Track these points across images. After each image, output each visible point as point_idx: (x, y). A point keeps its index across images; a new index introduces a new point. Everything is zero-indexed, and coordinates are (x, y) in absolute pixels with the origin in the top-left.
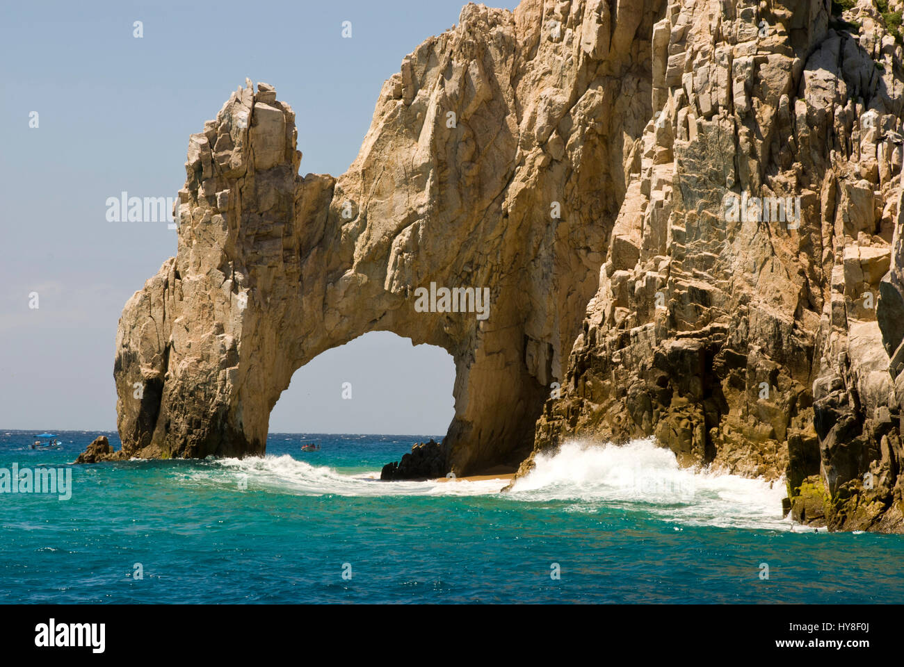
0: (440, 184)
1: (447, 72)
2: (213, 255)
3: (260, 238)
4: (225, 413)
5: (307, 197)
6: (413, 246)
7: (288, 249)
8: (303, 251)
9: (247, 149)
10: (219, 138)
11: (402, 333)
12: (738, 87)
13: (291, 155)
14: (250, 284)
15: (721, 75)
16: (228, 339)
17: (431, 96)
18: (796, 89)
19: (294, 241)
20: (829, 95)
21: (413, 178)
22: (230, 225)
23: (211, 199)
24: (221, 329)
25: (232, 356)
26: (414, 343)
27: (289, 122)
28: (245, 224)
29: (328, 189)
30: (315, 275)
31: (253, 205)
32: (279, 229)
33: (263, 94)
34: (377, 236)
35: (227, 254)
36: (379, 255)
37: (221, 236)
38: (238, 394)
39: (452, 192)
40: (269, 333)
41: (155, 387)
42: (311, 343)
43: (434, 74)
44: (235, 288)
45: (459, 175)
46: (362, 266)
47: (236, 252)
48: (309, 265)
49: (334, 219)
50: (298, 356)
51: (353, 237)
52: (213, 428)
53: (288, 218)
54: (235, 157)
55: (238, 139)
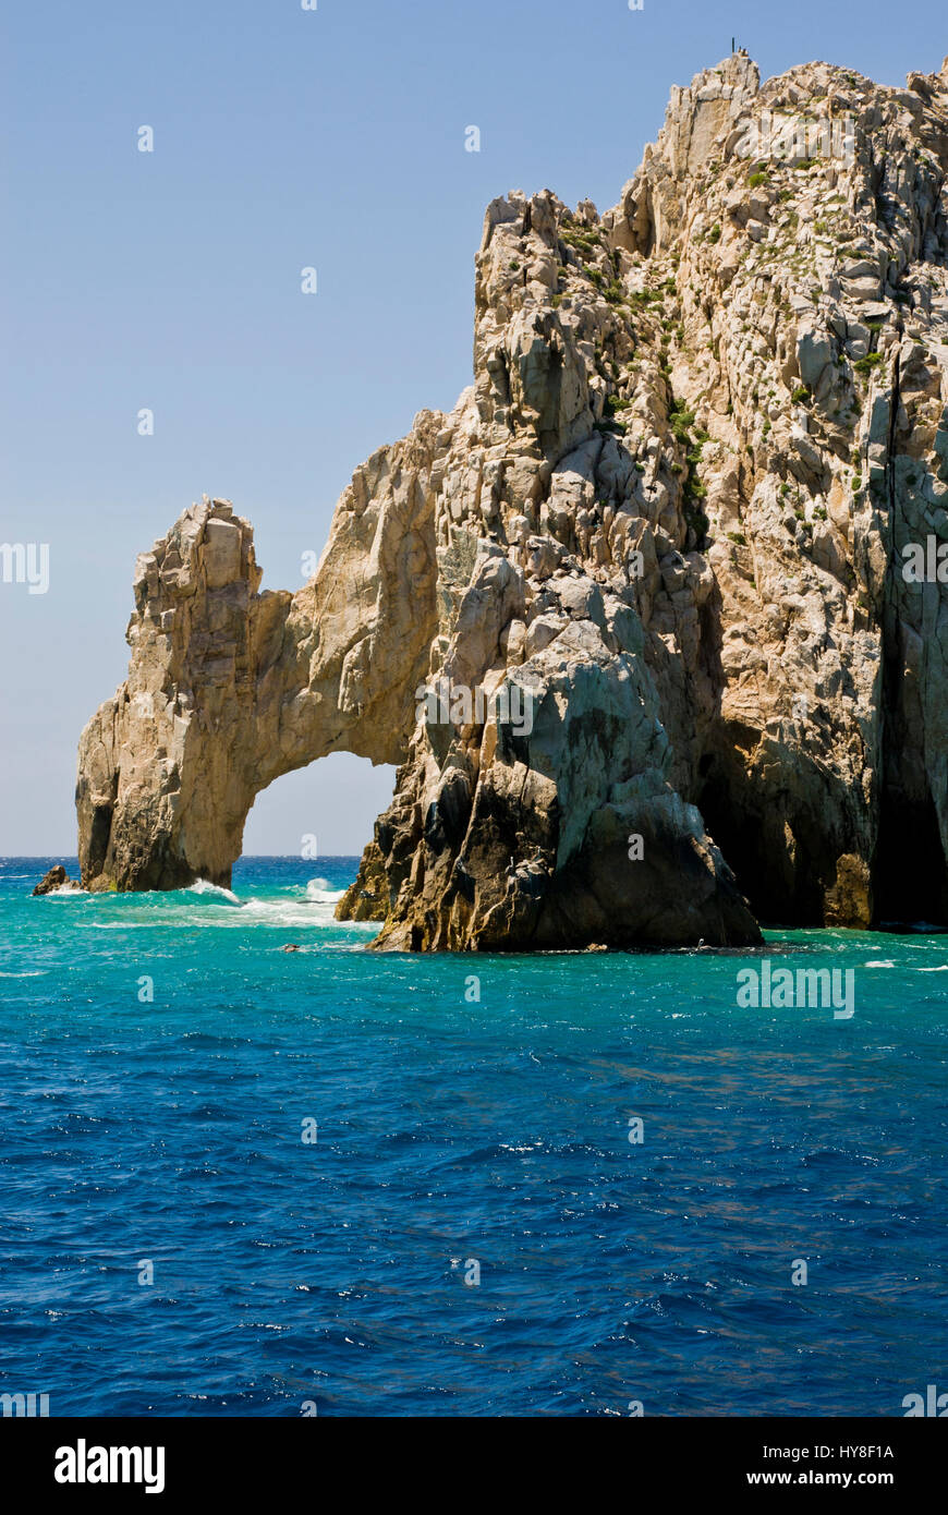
0: (390, 597)
1: (396, 481)
2: (158, 676)
3: (209, 657)
4: (166, 840)
5: (262, 615)
6: (364, 662)
7: (242, 669)
8: (259, 670)
9: (197, 566)
10: (166, 557)
11: (360, 752)
12: (486, 491)
13: (248, 569)
14: (196, 705)
15: (473, 477)
16: (170, 763)
17: (380, 506)
18: (543, 491)
19: (248, 660)
20: (573, 499)
21: (363, 592)
22: (176, 645)
23: (155, 619)
24: (163, 753)
25: (174, 780)
26: (374, 764)
27: (248, 536)
28: (193, 643)
29: (284, 605)
30: (271, 695)
31: (203, 624)
32: (232, 648)
33: (217, 510)
34: (329, 652)
35: (171, 675)
36: (331, 672)
37: (165, 657)
38: (180, 820)
39: (402, 604)
40: (219, 756)
41: (104, 815)
42: (267, 765)
43: (385, 483)
44: (178, 710)
45: (409, 586)
46: (317, 685)
47: (182, 673)
48: (265, 684)
49: (290, 637)
50: (254, 781)
51: (307, 654)
52: (154, 858)
53: (240, 637)
54: (183, 576)
55: (186, 557)
